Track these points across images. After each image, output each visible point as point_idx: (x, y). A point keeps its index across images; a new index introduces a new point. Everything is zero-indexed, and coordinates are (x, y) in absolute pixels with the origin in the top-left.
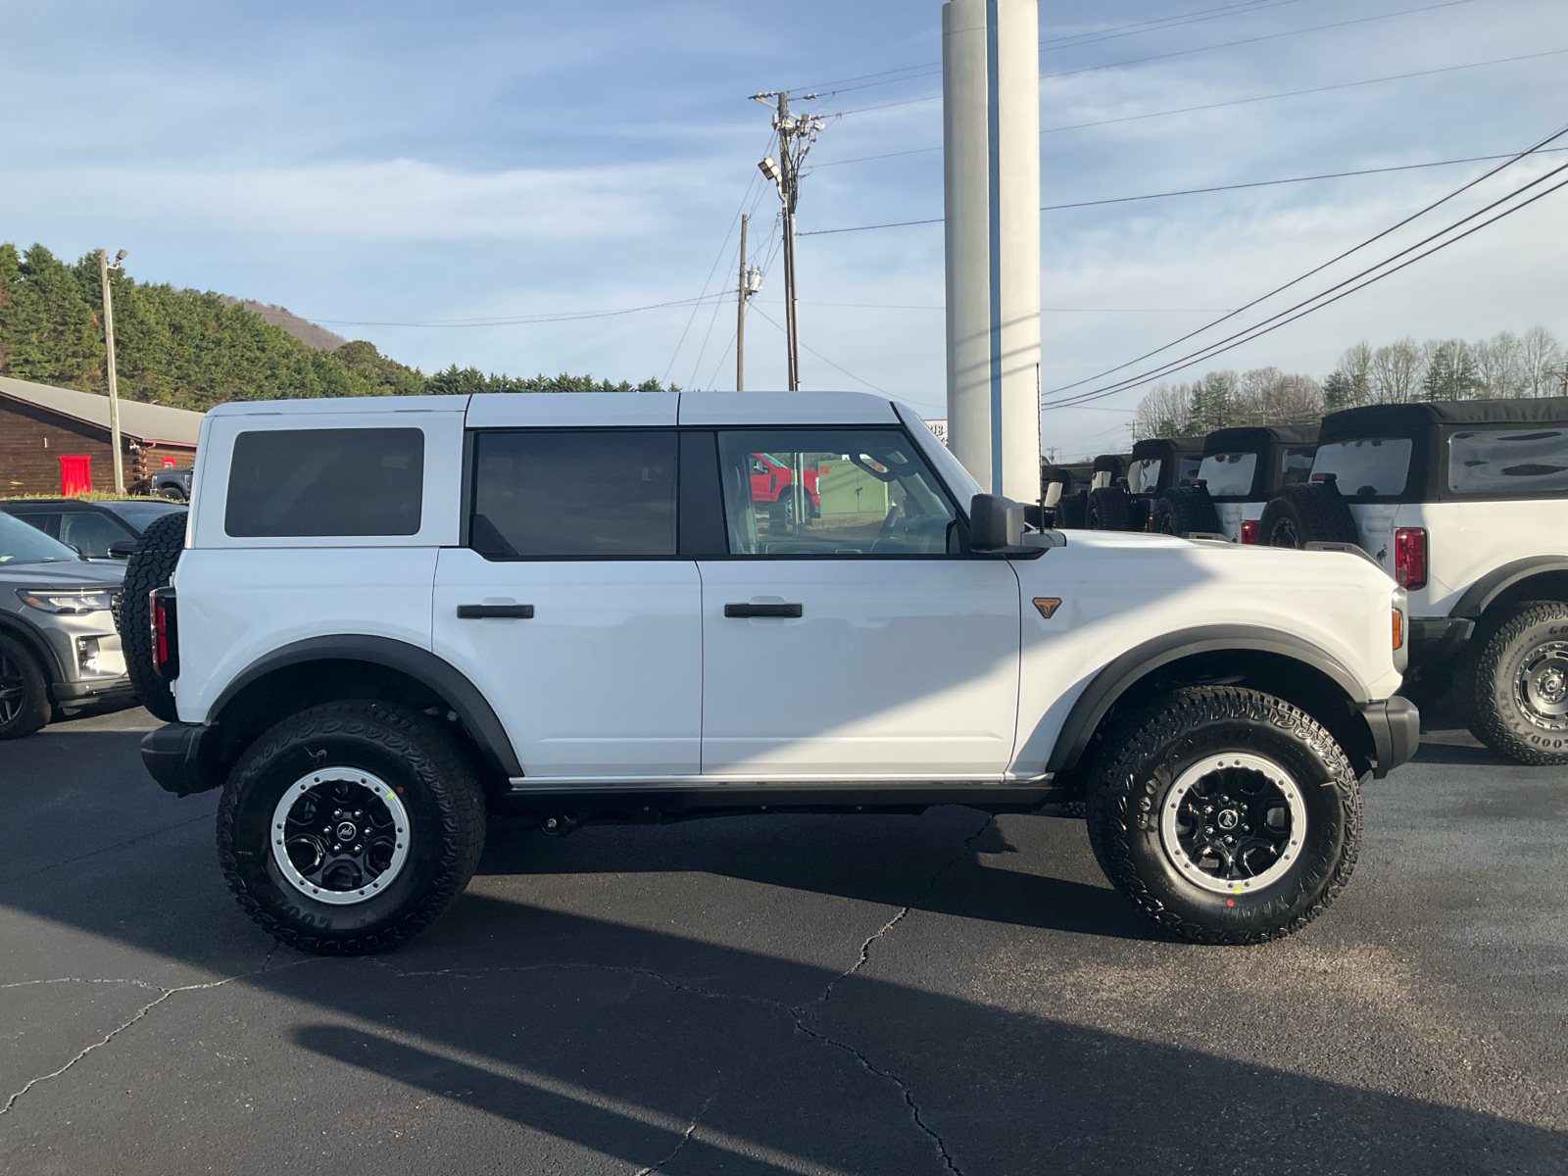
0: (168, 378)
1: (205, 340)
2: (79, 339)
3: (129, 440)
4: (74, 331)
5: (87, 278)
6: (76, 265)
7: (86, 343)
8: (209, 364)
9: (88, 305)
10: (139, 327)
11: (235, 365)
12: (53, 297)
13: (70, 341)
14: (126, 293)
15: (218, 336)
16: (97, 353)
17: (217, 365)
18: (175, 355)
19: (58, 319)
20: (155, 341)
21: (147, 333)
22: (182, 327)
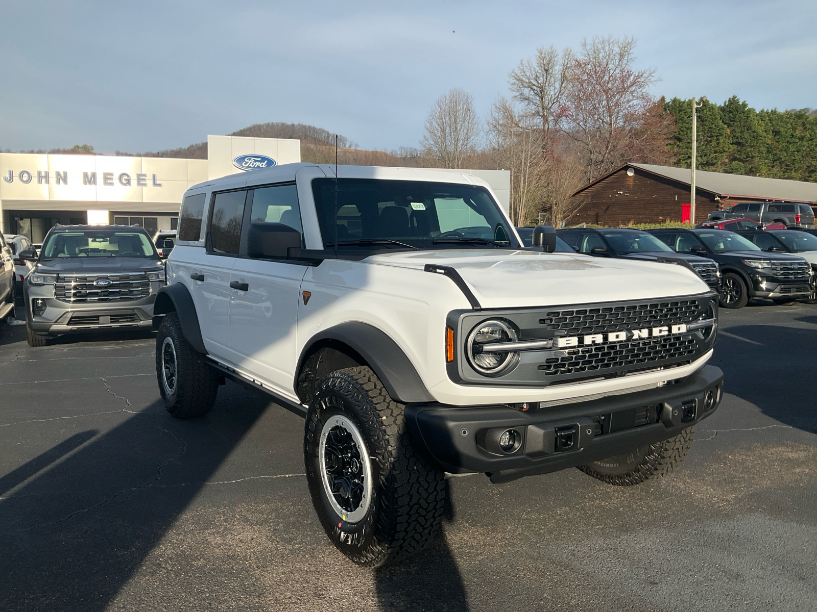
0: (766, 161)
1: (793, 138)
2: (718, 144)
3: (715, 195)
4: (716, 140)
5: (728, 112)
6: (723, 105)
7: (721, 146)
8: (794, 151)
9: (725, 126)
10: (752, 134)
11: (811, 150)
12: (707, 123)
13: (713, 145)
14: (748, 117)
15: (802, 134)
16: (727, 150)
17: (798, 152)
18: (774, 147)
19: (709, 134)
20: (761, 141)
21: (756, 137)
22: (780, 132)
